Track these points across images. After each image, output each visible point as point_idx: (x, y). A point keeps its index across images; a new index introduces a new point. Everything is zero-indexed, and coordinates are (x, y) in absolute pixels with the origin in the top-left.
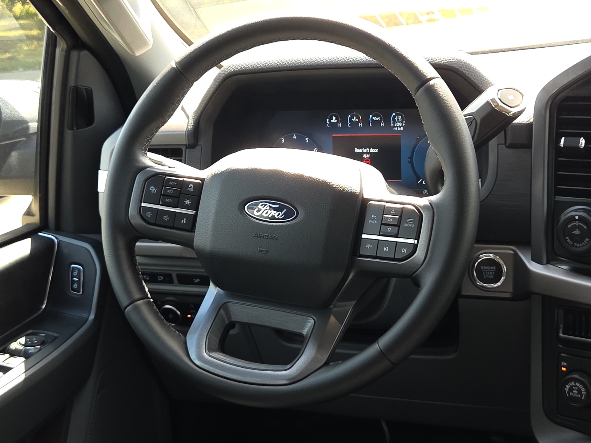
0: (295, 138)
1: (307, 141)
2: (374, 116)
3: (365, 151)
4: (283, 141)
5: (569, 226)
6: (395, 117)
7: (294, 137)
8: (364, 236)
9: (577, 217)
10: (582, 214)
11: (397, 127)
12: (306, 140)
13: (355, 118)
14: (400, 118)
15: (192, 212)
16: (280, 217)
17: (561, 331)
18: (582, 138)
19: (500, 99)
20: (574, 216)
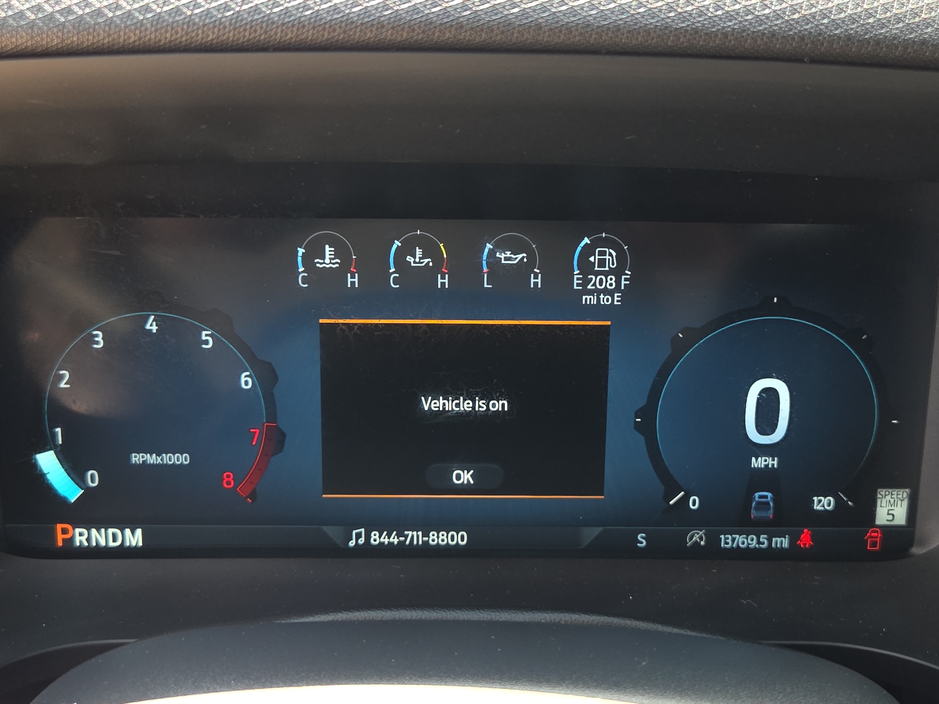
0: (154, 328)
1: (206, 342)
2: (501, 246)
4: (97, 343)
6: (588, 251)
7: (148, 327)
11: (599, 292)
12: (204, 338)
13: (419, 252)
14: (611, 257)
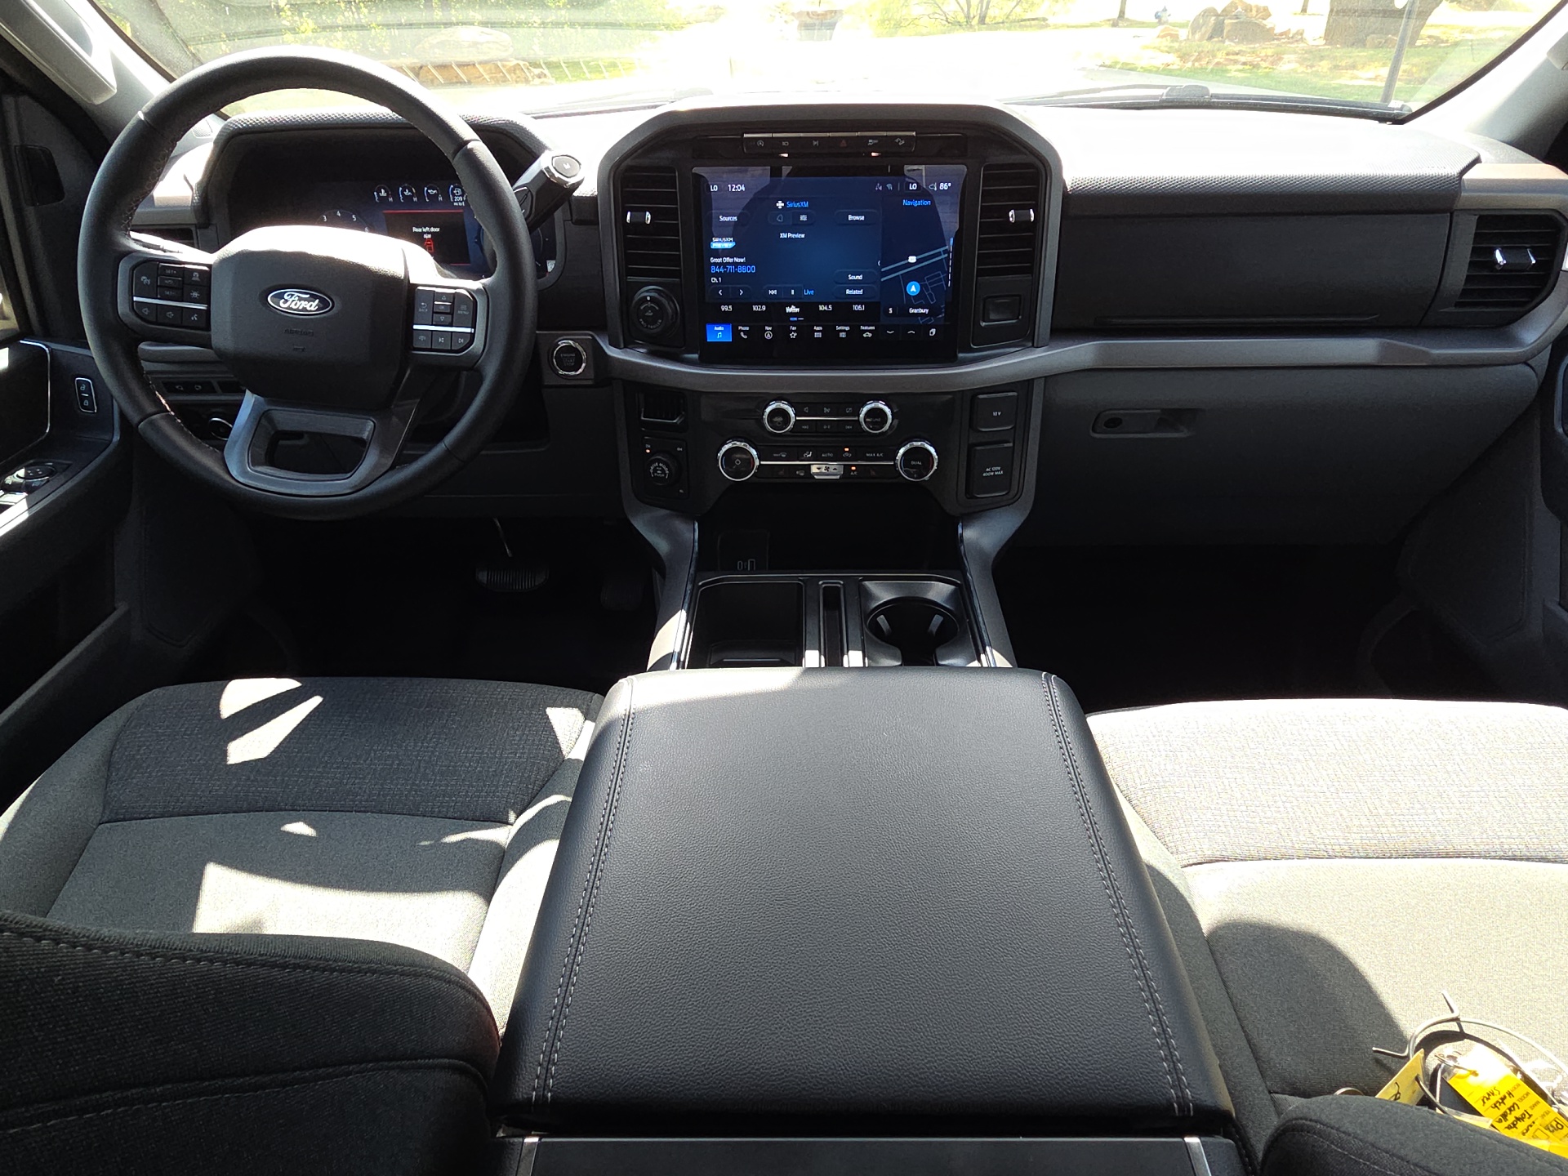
0: (340, 214)
1: (354, 218)
2: (429, 189)
3: (425, 230)
4: (325, 219)
5: (642, 308)
6: (453, 189)
7: (338, 214)
8: (415, 327)
9: (648, 298)
10: (652, 294)
11: (458, 202)
14: (459, 191)
15: (203, 307)
16: (312, 309)
17: (642, 414)
18: (648, 213)
19: (555, 168)
20: (646, 297)
